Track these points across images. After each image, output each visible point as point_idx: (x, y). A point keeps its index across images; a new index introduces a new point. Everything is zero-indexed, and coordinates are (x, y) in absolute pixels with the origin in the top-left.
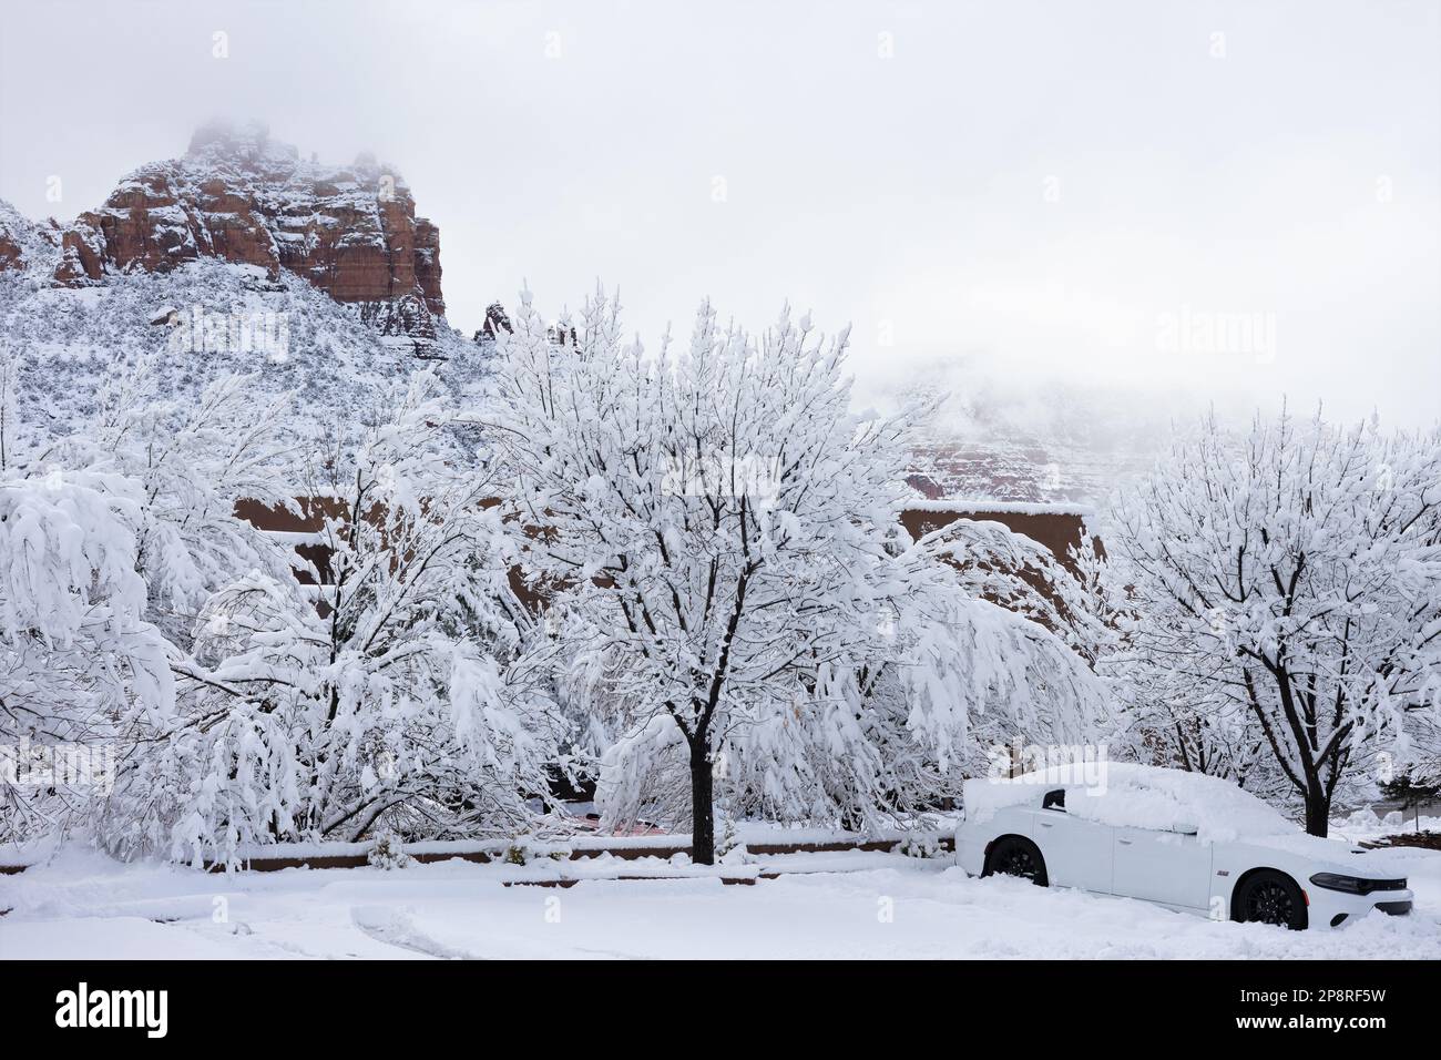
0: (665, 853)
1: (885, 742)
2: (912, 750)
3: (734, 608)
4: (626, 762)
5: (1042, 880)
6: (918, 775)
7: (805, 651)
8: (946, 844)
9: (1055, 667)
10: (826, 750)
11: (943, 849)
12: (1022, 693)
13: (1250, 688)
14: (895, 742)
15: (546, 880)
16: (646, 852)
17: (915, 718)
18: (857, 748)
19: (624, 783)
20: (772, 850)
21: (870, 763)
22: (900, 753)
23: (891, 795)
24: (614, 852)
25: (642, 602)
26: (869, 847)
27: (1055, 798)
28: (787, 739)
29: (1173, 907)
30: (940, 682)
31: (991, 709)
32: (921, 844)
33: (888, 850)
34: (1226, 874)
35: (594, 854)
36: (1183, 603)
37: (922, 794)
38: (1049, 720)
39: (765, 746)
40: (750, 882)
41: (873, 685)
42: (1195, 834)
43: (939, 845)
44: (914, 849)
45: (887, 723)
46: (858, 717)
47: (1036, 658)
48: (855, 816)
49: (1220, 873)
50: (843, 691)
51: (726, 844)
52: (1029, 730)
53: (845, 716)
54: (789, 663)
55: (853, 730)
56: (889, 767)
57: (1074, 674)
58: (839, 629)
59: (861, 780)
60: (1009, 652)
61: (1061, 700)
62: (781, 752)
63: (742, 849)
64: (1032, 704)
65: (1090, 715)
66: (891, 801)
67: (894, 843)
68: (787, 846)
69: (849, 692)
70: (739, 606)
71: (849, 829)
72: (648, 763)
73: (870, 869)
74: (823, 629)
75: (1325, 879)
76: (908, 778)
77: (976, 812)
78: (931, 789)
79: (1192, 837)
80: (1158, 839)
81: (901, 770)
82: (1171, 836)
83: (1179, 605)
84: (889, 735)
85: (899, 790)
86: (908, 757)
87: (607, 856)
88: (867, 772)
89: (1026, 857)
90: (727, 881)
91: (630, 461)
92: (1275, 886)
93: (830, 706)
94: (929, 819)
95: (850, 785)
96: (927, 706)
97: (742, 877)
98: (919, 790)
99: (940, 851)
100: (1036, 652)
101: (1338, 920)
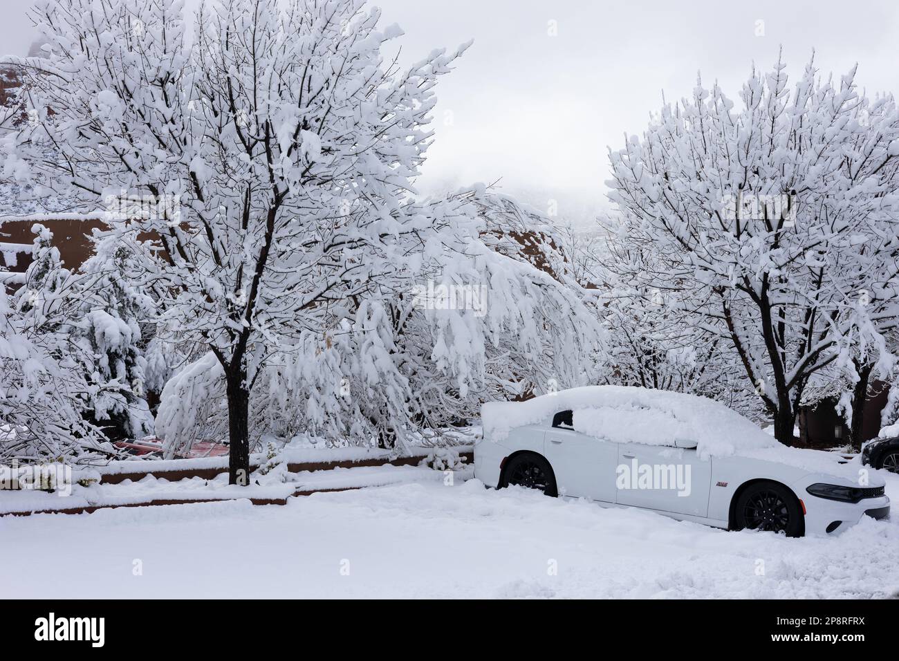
0: (210, 474)
1: (415, 373)
2: (436, 379)
3: (264, 239)
4: (183, 391)
5: (552, 491)
6: (442, 401)
7: (335, 284)
8: (465, 458)
9: (558, 307)
10: (363, 380)
11: (463, 462)
12: (530, 331)
13: (729, 320)
14: (423, 372)
15: (70, 506)
16: (190, 474)
17: (438, 351)
18: (390, 377)
19: (180, 410)
20: (312, 467)
21: (400, 390)
22: (427, 382)
23: (419, 417)
24: (158, 475)
25: (176, 236)
26: (399, 462)
27: (563, 418)
28: (327, 369)
29: (673, 514)
30: (461, 318)
31: (503, 344)
32: (444, 458)
33: (416, 465)
34: (725, 485)
35: (137, 477)
36: (681, 240)
37: (445, 416)
38: (551, 354)
39: (308, 375)
40: (281, 502)
41: (405, 326)
42: (695, 448)
43: (460, 459)
44: (439, 463)
45: (416, 357)
46: (392, 352)
47: (542, 300)
48: (388, 436)
49: (719, 484)
50: (378, 329)
51: (268, 463)
52: (535, 360)
53: (380, 350)
54: (320, 295)
55: (386, 362)
56: (417, 394)
57: (574, 314)
58: (367, 261)
59: (392, 405)
60: (519, 295)
61: (562, 336)
62: (322, 381)
63: (283, 468)
64: (538, 339)
65: (587, 347)
66: (420, 422)
67: (422, 458)
68: (327, 463)
69: (383, 331)
70: (268, 238)
71: (382, 446)
72: (203, 393)
73: (399, 482)
74: (353, 262)
75: (821, 489)
76: (434, 403)
77: (492, 431)
78: (453, 412)
79: (692, 452)
80: (660, 454)
81: (427, 395)
82: (672, 450)
83: (677, 242)
84: (417, 367)
85: (426, 413)
86: (433, 385)
87: (150, 479)
88: (398, 397)
89: (537, 471)
90: (257, 502)
91: (158, 92)
92: (771, 495)
93: (367, 342)
94: (452, 436)
95: (384, 410)
96: (449, 341)
97: (274, 498)
98: (443, 413)
99: (460, 464)
100: (542, 296)
101: (832, 527)
